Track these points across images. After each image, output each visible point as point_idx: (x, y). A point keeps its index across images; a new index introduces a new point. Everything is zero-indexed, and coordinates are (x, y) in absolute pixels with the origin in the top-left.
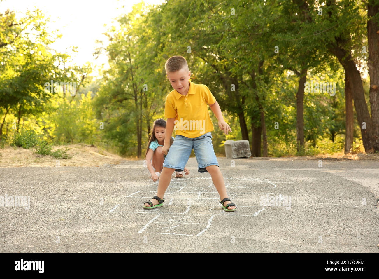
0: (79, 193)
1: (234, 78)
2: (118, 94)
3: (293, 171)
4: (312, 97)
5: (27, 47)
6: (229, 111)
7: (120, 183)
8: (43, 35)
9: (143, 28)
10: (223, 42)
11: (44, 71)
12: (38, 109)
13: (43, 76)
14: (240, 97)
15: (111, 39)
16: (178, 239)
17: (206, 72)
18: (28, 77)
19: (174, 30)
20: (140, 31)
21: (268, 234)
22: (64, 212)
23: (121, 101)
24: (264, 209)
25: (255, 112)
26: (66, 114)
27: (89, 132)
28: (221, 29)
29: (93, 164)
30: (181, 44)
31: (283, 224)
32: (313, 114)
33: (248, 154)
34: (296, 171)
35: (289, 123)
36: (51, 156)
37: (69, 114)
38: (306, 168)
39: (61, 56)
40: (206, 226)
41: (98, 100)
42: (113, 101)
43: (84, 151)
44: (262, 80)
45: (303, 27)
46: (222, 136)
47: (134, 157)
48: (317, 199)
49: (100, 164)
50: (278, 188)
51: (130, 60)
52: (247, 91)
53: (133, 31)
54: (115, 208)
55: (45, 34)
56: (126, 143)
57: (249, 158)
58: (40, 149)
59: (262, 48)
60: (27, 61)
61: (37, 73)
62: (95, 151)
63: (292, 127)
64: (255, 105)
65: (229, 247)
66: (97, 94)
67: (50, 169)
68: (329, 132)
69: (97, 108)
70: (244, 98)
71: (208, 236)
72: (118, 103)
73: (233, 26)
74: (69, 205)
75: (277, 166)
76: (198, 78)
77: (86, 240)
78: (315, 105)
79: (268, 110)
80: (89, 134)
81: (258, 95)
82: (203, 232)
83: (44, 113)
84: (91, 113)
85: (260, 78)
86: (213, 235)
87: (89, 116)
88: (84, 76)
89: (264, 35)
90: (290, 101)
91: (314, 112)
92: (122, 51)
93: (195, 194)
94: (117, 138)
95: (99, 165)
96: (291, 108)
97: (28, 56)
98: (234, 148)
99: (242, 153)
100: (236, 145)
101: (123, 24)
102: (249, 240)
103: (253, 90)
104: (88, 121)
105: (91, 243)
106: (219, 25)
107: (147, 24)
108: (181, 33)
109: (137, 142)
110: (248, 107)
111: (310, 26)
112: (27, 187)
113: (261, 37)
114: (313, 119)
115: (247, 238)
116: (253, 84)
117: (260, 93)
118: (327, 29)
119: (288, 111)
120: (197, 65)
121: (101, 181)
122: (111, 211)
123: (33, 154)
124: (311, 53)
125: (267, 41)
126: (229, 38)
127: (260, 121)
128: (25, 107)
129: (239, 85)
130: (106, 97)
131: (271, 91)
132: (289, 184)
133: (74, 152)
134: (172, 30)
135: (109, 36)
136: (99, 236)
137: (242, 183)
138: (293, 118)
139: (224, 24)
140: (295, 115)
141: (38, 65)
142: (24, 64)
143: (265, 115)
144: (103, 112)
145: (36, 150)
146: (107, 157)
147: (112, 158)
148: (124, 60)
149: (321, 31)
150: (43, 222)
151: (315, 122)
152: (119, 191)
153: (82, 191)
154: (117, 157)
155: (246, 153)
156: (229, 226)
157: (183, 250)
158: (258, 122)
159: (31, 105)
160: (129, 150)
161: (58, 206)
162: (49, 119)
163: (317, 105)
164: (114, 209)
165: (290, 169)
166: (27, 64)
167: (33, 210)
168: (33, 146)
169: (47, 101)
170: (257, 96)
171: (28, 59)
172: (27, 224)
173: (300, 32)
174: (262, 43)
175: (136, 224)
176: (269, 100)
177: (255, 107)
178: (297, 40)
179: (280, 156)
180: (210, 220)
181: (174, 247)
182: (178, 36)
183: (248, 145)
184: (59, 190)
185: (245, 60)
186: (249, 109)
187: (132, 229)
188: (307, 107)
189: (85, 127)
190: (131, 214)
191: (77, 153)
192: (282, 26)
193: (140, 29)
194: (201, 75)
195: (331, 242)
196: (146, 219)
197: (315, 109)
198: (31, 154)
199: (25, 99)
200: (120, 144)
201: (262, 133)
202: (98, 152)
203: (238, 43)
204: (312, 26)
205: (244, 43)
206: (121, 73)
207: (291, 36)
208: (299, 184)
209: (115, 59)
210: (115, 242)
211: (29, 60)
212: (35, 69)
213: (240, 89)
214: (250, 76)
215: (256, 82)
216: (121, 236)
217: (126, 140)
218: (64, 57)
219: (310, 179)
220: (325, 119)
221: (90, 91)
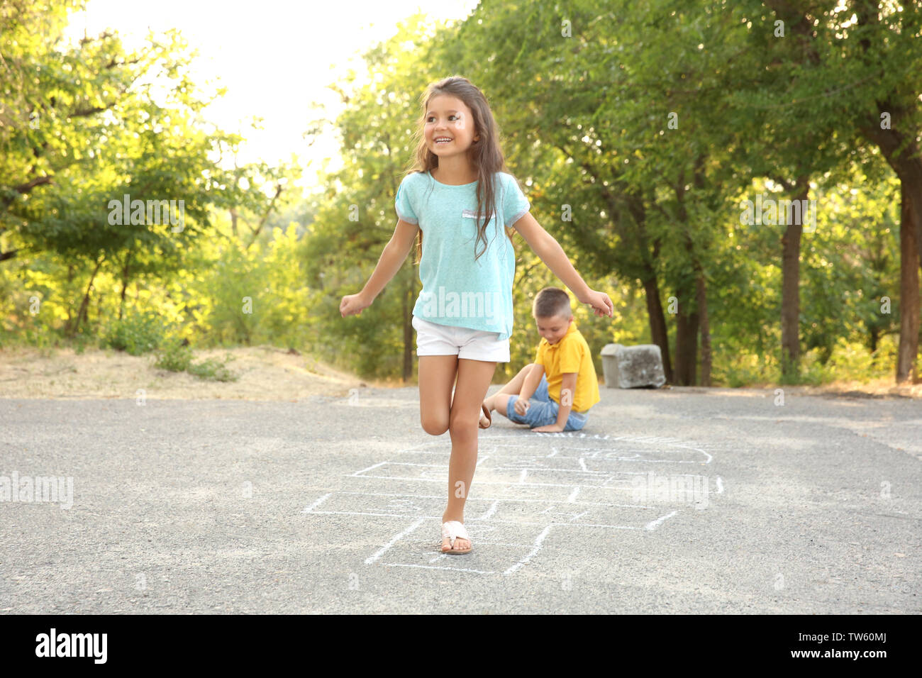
0: (239, 463)
1: (635, 195)
2: (361, 230)
3: (759, 423)
4: (823, 244)
5: (146, 116)
6: (621, 274)
7: (341, 443)
8: (183, 90)
9: (419, 75)
10: (606, 109)
11: (184, 174)
12: (168, 262)
13: (183, 186)
14: (650, 241)
15: (347, 100)
16: (457, 582)
17: (569, 182)
18: (148, 187)
19: (492, 79)
20: (412, 81)
21: (676, 574)
22: (198, 510)
23: (366, 247)
24: (674, 513)
25: (685, 276)
26: (236, 275)
27: (290, 318)
28: (602, 79)
29: (286, 396)
30: (507, 113)
31: (715, 550)
32: (825, 286)
33: (658, 378)
34: (768, 421)
35: (767, 306)
36: (190, 372)
37: (241, 276)
38: (793, 414)
39: (224, 138)
40: (528, 551)
41: (312, 243)
42: (349, 245)
43: (271, 365)
44: (701, 201)
45: (798, 77)
46: (605, 333)
47: (394, 378)
48: (806, 491)
49: (303, 394)
50: (716, 463)
51: (390, 149)
52: (666, 227)
53: (397, 82)
54: (319, 502)
55: (189, 87)
56: (377, 346)
57: (660, 388)
58: (164, 358)
59: (700, 127)
60: (146, 149)
61: (168, 179)
62: (298, 365)
63: (773, 316)
64: (682, 260)
65: (575, 602)
66: (311, 228)
67: (181, 403)
68: (864, 330)
69: (309, 264)
70: (657, 244)
71: (530, 574)
72: (360, 251)
73: (631, 73)
74: (212, 492)
75: (722, 410)
76: (548, 196)
77: (238, 577)
78: (829, 262)
79: (715, 274)
80: (289, 323)
81: (691, 236)
82: (519, 564)
83: (182, 273)
84: (295, 274)
85: (696, 197)
86: (541, 575)
87: (291, 280)
88: (280, 186)
89: (703, 94)
90: (769, 254)
91: (827, 279)
92: (370, 128)
93: (515, 473)
94: (355, 332)
95: (298, 398)
96: (771, 268)
97: (149, 138)
98: (623, 364)
99: (642, 377)
100: (629, 356)
101: (373, 64)
102: (626, 588)
103: (679, 223)
104: (289, 293)
105: (248, 584)
106: (597, 70)
107: (431, 66)
108: (508, 86)
109: (402, 345)
110: (668, 265)
111: (816, 74)
112: (121, 448)
113: (697, 100)
114: (826, 297)
115: (623, 583)
116: (679, 211)
117: (697, 234)
118: (857, 81)
119: (763, 276)
120: (548, 164)
121: (294, 436)
122: (308, 510)
123: (150, 368)
124: (817, 139)
125: (712, 108)
126: (621, 99)
127: (696, 299)
128: (139, 257)
129: (647, 212)
130: (332, 237)
131: (723, 228)
132: (743, 455)
133: (247, 366)
134: (487, 79)
135: (341, 91)
136: (270, 568)
137: (630, 448)
138: (777, 294)
139: (608, 67)
140: (780, 286)
141: (170, 159)
142: (138, 155)
143: (706, 285)
144: (324, 272)
145: (155, 360)
146: (325, 378)
147: (337, 381)
148: (377, 148)
149: (843, 86)
150: (145, 531)
151: (830, 304)
152: (334, 461)
153: (246, 460)
154: (350, 380)
155: (652, 376)
156: (584, 553)
157: (465, 607)
158: (691, 301)
159: (152, 252)
160: (383, 362)
161: (186, 495)
162: (197, 285)
163: (835, 263)
164: (315, 504)
165: (753, 418)
166: (146, 156)
167: (126, 503)
168: (150, 350)
169: (191, 243)
170: (689, 239)
171: (147, 144)
172: (107, 535)
173: (791, 88)
174: (698, 113)
175: (363, 543)
176: (718, 250)
177: (684, 266)
178: (782, 108)
179: (739, 385)
180: (541, 538)
181: (443, 601)
182: (501, 95)
183: (657, 358)
184: (193, 457)
185: (658, 153)
186: (669, 270)
187: (350, 553)
188: (810, 268)
189: (281, 305)
190: (355, 518)
191: (251, 368)
192: (746, 73)
193: (414, 76)
194: (556, 188)
195: (825, 599)
196: (388, 531)
197: (829, 272)
198: (144, 368)
199: (139, 238)
200: (363, 348)
201: (700, 328)
202: (305, 366)
203: (641, 113)
204: (819, 75)
205: (656, 112)
206: (367, 180)
207: (769, 98)
208: (768, 454)
209: (354, 148)
210: (306, 583)
211: (151, 147)
212: (164, 169)
213: (649, 221)
214: (673, 192)
215: (687, 206)
216: (322, 571)
217: (376, 339)
218: (231, 140)
219: (796, 443)
220: (853, 296)
221: (295, 221)
